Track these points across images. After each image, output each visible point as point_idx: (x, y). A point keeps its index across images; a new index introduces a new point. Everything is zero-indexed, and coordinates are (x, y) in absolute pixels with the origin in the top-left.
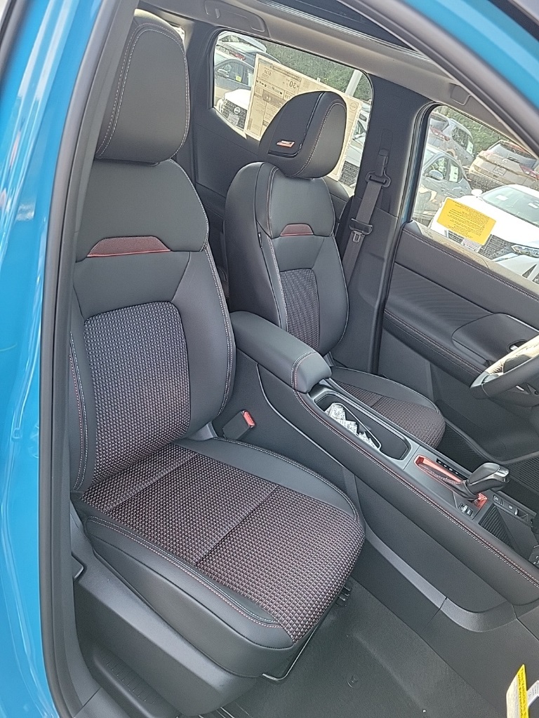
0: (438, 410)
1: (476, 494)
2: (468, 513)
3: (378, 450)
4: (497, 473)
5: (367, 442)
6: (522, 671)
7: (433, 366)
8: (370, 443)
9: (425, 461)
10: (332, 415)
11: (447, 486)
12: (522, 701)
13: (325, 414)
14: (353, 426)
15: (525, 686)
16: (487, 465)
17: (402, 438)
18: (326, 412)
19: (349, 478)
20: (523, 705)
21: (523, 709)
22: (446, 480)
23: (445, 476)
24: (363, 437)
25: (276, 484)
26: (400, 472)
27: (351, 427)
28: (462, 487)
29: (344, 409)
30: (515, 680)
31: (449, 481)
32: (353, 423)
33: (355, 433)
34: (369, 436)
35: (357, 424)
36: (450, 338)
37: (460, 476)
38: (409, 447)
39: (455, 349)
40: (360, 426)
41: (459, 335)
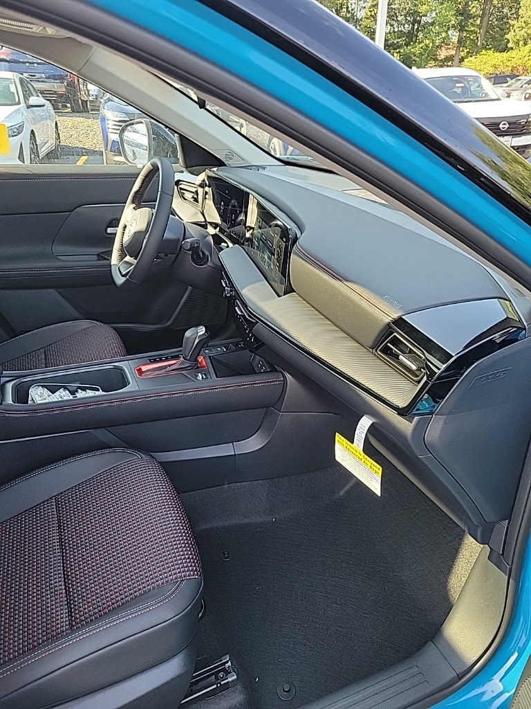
0: (99, 323)
1: (196, 360)
2: (204, 377)
3: (101, 393)
4: (199, 334)
5: (87, 395)
6: (338, 437)
7: (59, 290)
8: (90, 393)
9: (144, 368)
10: (39, 400)
11: (174, 373)
12: (354, 452)
13: (30, 405)
14: (64, 393)
15: (348, 443)
16: (188, 334)
17: (112, 367)
18: (29, 402)
19: (102, 435)
20: (357, 454)
21: (359, 456)
22: (168, 369)
23: (165, 367)
24: (81, 394)
25: (51, 498)
26: (138, 394)
27: (63, 395)
28: (184, 364)
29: (42, 386)
30: (337, 446)
31: (172, 368)
32: (62, 390)
33: (71, 397)
34: (84, 389)
35: (65, 388)
36: (54, 257)
37: (173, 358)
38: (121, 369)
39: (66, 263)
40: (68, 387)
41: (58, 249)
